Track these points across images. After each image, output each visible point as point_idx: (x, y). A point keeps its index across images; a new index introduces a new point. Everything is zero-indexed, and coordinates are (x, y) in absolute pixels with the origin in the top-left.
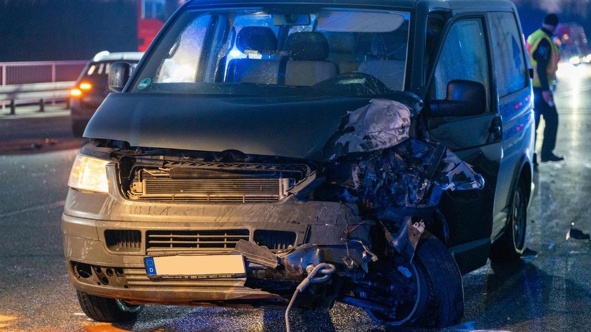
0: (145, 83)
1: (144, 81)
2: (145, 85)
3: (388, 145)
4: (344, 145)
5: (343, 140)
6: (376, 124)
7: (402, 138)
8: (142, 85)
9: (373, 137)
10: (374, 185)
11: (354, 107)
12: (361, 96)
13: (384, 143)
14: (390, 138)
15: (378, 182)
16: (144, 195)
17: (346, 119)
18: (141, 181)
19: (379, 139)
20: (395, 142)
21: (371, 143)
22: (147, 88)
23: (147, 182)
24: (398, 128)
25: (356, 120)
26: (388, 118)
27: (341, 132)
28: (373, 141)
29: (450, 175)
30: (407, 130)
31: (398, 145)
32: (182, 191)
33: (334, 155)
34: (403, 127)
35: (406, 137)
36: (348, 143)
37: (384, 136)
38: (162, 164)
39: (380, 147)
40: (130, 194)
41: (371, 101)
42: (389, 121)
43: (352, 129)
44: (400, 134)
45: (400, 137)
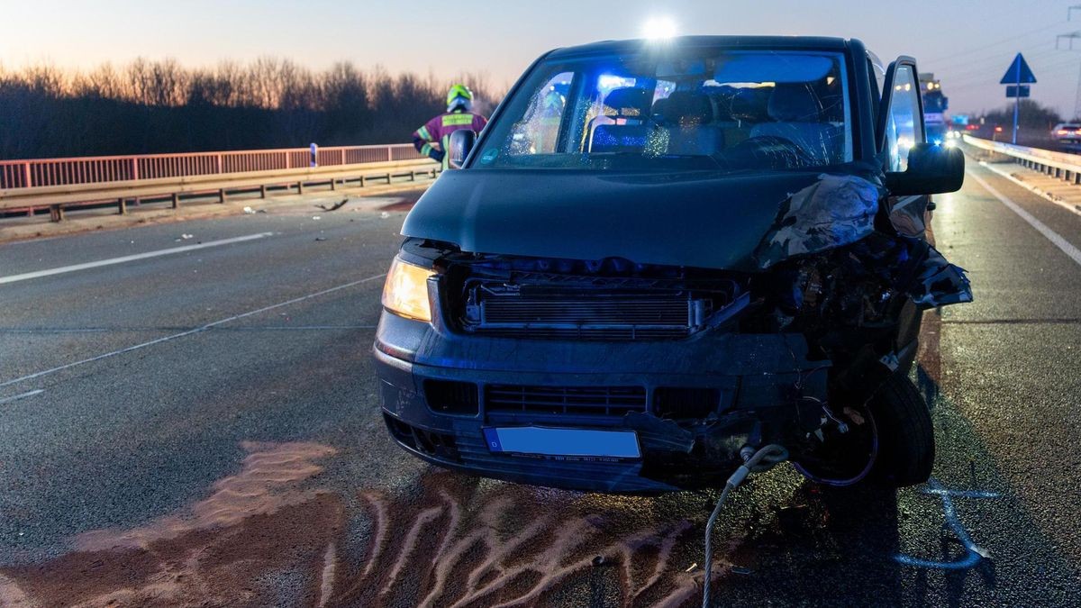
0: (491, 155)
1: (489, 152)
2: (490, 158)
3: (843, 242)
4: (782, 245)
5: (780, 237)
6: (827, 210)
7: (864, 231)
8: (487, 158)
9: (821, 230)
10: (820, 299)
11: (797, 186)
12: (791, 170)
13: (837, 239)
14: (846, 232)
15: (825, 294)
16: (484, 324)
17: (786, 206)
18: (479, 304)
19: (829, 234)
20: (854, 237)
21: (818, 239)
22: (493, 163)
23: (487, 306)
24: (857, 218)
25: (799, 207)
26: (844, 202)
27: (778, 226)
28: (820, 236)
29: (927, 283)
30: (871, 219)
31: (858, 241)
32: (539, 319)
33: (769, 262)
34: (865, 215)
35: (870, 230)
36: (787, 241)
37: (837, 227)
38: (509, 277)
39: (830, 245)
40: (464, 323)
41: (820, 177)
42: (845, 206)
43: (792, 221)
44: (861, 225)
45: (860, 230)
